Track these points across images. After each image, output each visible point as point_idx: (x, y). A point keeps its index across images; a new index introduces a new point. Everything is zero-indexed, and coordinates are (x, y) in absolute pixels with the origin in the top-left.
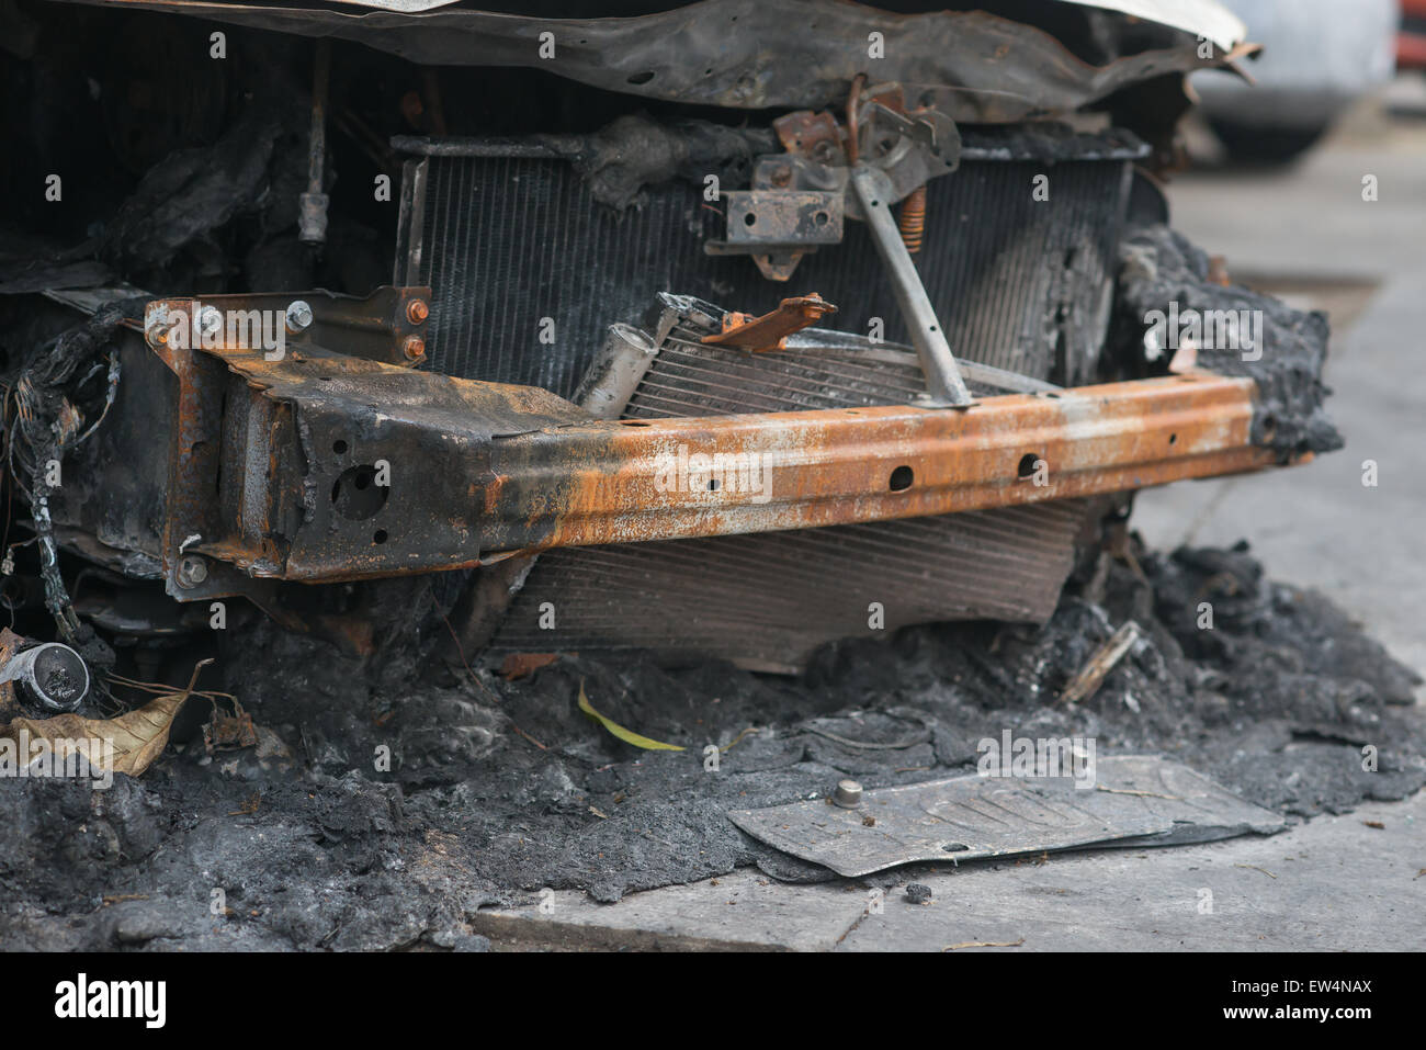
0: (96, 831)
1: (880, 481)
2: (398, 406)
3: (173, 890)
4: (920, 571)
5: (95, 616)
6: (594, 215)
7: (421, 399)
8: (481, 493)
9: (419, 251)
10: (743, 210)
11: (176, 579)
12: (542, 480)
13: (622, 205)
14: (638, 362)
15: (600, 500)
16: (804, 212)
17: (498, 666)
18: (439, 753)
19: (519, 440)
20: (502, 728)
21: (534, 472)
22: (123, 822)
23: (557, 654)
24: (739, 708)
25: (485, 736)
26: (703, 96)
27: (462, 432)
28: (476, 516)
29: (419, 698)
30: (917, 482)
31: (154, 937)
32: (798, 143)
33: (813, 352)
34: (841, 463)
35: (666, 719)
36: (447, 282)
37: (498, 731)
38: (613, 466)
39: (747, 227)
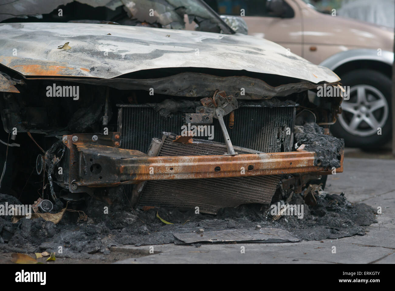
0: (43, 231)
1: (212, 169)
2: (104, 153)
3: (56, 242)
4: (237, 192)
5: (64, 198)
6: (161, 119)
7: (110, 152)
8: (119, 169)
9: (121, 126)
10: (189, 117)
11: (71, 188)
12: (132, 167)
13: (166, 117)
14: (157, 145)
15: (145, 171)
16: (203, 117)
17: (142, 208)
18: (122, 223)
19: (127, 159)
20: (136, 218)
21: (131, 165)
22: (48, 229)
23: (155, 207)
24: (194, 218)
25: (132, 220)
26: (181, 94)
27: (114, 157)
28: (119, 174)
29: (120, 212)
30: (222, 170)
31: (47, 248)
32: (205, 104)
33: (200, 144)
34: (202, 165)
35: (177, 220)
36: (128, 132)
37: (135, 219)
38: (148, 164)
39: (190, 120)
